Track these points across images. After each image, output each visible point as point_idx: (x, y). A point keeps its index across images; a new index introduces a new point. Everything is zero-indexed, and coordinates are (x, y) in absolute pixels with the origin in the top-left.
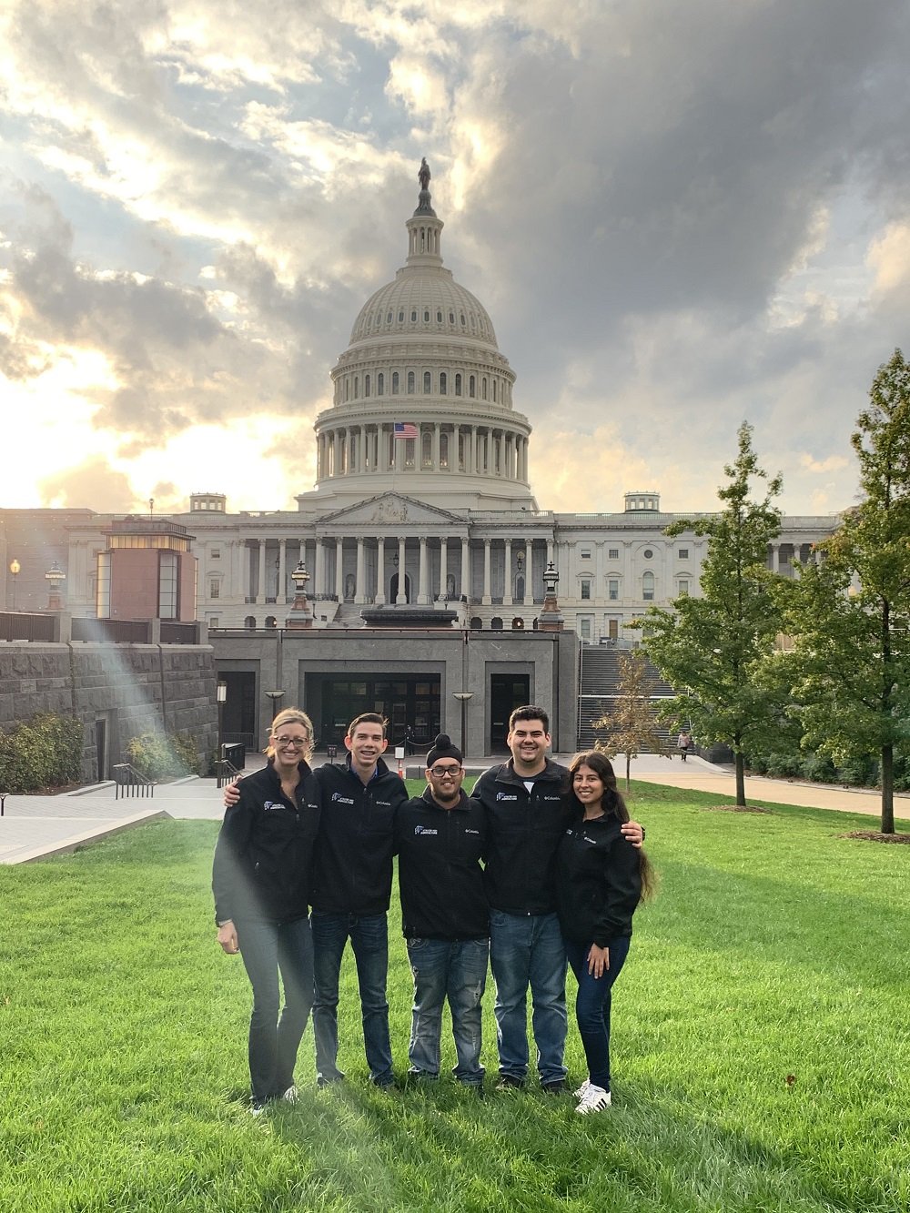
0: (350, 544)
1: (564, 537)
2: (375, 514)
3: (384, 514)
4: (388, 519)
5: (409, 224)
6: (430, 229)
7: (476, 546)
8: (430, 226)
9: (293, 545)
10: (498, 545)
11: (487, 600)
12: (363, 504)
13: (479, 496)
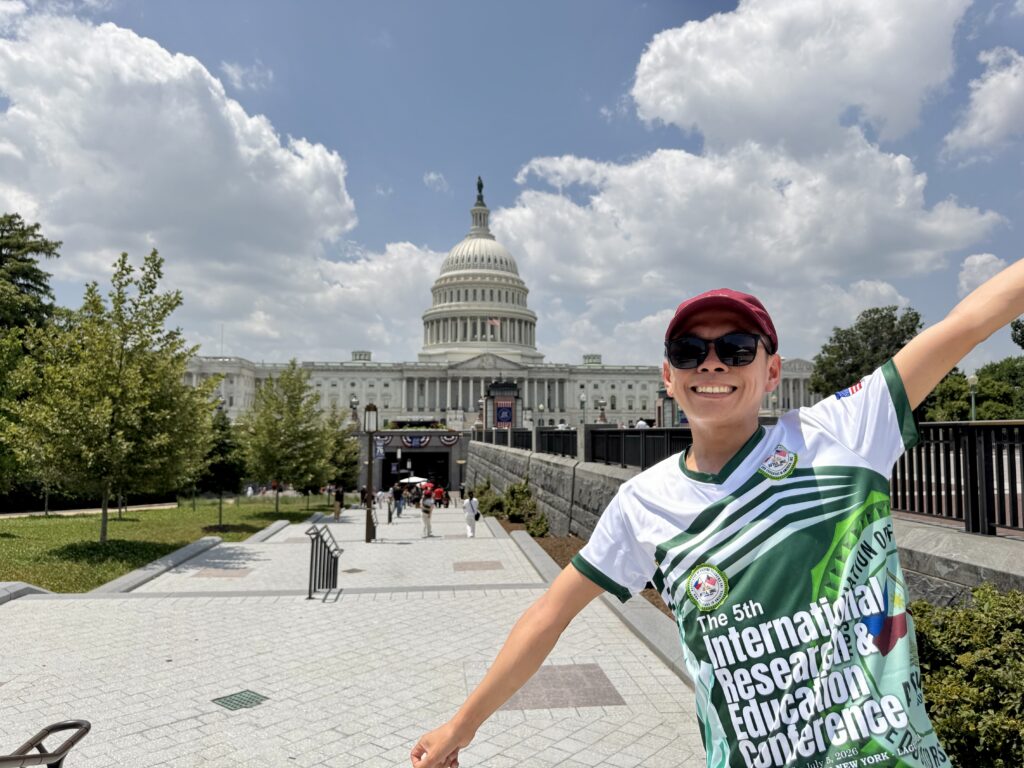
0: (466, 381)
1: (572, 377)
2: (480, 365)
3: (483, 364)
4: (486, 367)
5: (472, 210)
6: (484, 214)
7: (531, 381)
9: (433, 380)
10: (541, 382)
12: (473, 359)
13: (523, 355)
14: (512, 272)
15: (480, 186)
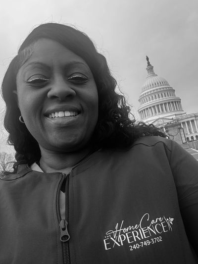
14: (167, 85)
15: (148, 59)
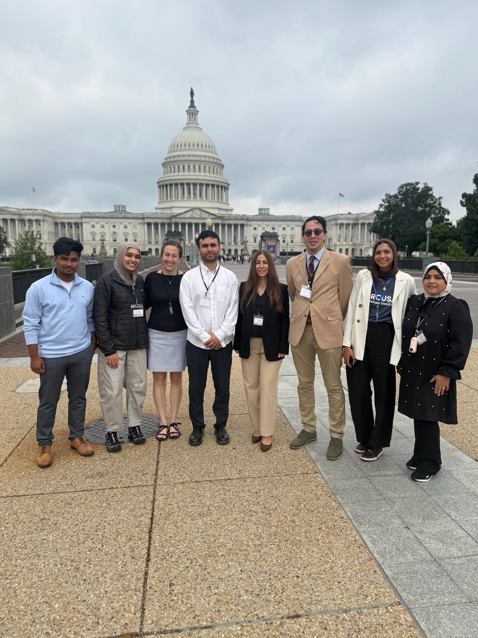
0: (183, 225)
1: (249, 223)
2: (191, 215)
3: (194, 215)
4: (196, 216)
5: (187, 111)
6: (195, 113)
7: (223, 225)
8: (195, 112)
9: (163, 225)
10: (229, 226)
11: (226, 243)
13: (219, 209)
